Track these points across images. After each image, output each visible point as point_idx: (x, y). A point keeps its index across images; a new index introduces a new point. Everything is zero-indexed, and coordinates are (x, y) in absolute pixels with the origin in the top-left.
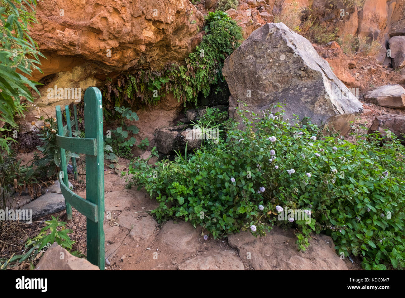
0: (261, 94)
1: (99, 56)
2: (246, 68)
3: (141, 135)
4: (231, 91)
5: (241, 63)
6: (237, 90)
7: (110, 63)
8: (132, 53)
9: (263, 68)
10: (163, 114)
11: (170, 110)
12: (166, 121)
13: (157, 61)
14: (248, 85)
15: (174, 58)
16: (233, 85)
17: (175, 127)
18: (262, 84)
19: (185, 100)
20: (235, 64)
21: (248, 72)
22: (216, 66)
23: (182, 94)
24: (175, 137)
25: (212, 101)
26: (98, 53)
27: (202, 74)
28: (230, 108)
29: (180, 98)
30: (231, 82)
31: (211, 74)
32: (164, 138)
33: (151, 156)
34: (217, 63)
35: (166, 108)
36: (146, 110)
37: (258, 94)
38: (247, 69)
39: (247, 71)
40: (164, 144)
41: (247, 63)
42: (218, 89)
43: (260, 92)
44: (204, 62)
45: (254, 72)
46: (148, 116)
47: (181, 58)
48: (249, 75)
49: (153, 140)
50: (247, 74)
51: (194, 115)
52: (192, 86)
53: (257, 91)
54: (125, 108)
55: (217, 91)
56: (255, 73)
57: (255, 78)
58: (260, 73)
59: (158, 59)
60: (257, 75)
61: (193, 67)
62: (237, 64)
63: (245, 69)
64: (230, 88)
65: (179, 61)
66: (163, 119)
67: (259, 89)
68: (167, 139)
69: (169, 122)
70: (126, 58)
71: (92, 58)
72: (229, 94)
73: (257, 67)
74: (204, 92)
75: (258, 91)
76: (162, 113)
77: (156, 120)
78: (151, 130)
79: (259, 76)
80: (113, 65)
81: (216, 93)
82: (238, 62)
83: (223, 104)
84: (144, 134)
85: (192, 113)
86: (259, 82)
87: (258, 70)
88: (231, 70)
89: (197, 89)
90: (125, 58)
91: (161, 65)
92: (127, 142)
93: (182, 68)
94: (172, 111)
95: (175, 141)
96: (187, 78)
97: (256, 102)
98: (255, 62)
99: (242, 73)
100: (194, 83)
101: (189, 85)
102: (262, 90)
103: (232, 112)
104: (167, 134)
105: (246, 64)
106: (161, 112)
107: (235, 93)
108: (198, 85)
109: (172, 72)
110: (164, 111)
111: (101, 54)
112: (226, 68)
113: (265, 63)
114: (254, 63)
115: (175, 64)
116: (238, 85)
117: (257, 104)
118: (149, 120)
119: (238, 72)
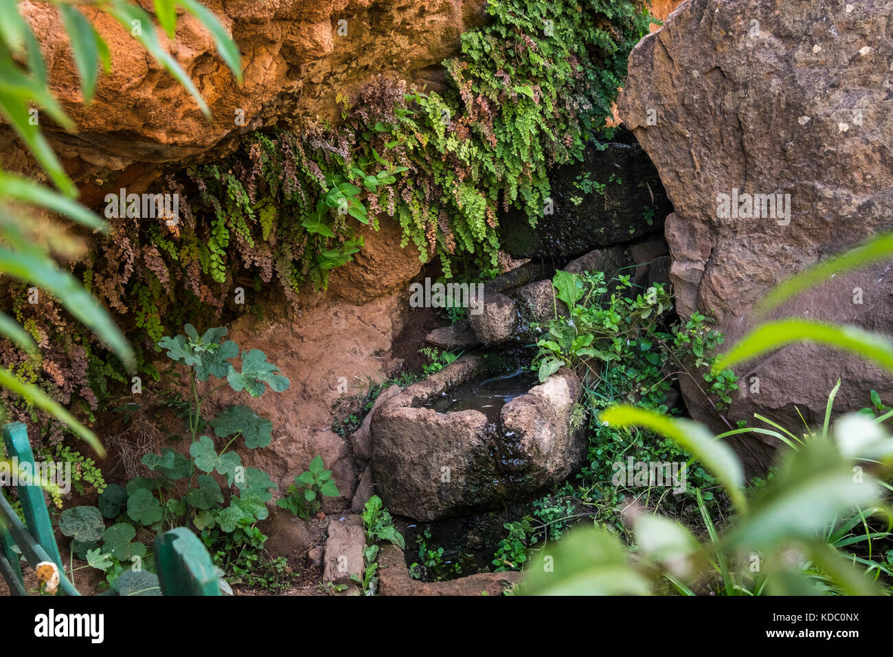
0: (835, 198)
1: (139, 108)
2: (745, 86)
3: (279, 448)
4: (672, 194)
5: (718, 68)
6: (703, 186)
7: (173, 132)
8: (275, 66)
9: (833, 86)
10: (343, 324)
11: (372, 299)
12: (366, 353)
13: (325, 82)
14: (760, 161)
15: (391, 62)
16: (684, 166)
17: (435, 384)
18: (834, 154)
19: (451, 247)
20: (687, 72)
21: (757, 106)
22: (577, 82)
23: (434, 223)
24: (475, 442)
25: (557, 235)
26: (135, 94)
27: (528, 123)
28: (677, 268)
29: (427, 240)
30: (668, 152)
31: (561, 121)
32: (410, 447)
33: (374, 548)
34: (579, 68)
35: (355, 294)
36: (273, 317)
37: (820, 199)
38: (751, 91)
39: (751, 100)
40: (417, 477)
41: (750, 64)
42: (587, 184)
43: (829, 193)
44: (534, 72)
45: (788, 104)
46: (286, 345)
47: (422, 59)
48: (765, 119)
49: (340, 459)
50: (752, 114)
51: (507, 312)
52: (483, 184)
53: (813, 188)
54: (201, 335)
55: (580, 193)
56: (796, 108)
57: (794, 130)
58: (821, 109)
59: (331, 74)
60: (807, 119)
61: (485, 97)
62: (696, 73)
63: (741, 93)
64: (666, 179)
65: (413, 76)
66: (350, 345)
67: (819, 177)
68: (430, 453)
69: (377, 354)
70: (247, 95)
71: (101, 122)
72: (666, 207)
73: (802, 83)
74: (532, 202)
75: (819, 186)
76: (342, 320)
77: (322, 355)
78: (313, 411)
79: (815, 120)
80: (185, 139)
81: (577, 201)
82: (701, 62)
83: (610, 245)
84: (291, 440)
85: (500, 306)
86: (819, 147)
87: (809, 95)
88: (665, 101)
89: (501, 194)
90: (243, 99)
91: (338, 100)
92: (238, 504)
93: (435, 105)
94: (383, 304)
95: (477, 456)
96: (466, 151)
97: (810, 235)
98: (787, 59)
99: (723, 112)
100: (492, 168)
101: (468, 180)
102: (836, 184)
103: (692, 284)
104: (429, 427)
105: (741, 72)
106: (336, 314)
107: (694, 198)
108: (511, 178)
109: (396, 130)
110: (348, 307)
111: (148, 93)
112: (638, 90)
113: (836, 61)
114: (781, 66)
115: (403, 89)
116: (709, 163)
117: (813, 244)
118: (295, 363)
119: (705, 107)
